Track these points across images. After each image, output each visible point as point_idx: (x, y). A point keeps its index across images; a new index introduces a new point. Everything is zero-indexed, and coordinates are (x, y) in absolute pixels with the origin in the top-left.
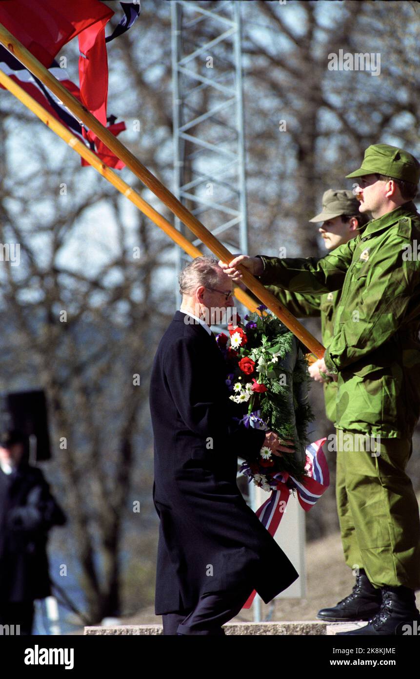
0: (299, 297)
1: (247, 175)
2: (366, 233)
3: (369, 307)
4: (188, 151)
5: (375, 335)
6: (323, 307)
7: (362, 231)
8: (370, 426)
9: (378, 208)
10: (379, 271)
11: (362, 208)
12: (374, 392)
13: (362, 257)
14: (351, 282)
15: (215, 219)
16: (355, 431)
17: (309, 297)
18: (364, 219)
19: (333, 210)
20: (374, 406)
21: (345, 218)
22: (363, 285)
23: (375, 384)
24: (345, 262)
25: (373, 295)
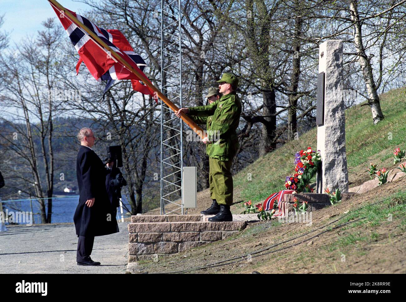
0: (200, 118)
1: (182, 83)
3: (222, 122)
4: (165, 76)
5: (223, 130)
6: (208, 121)
8: (220, 157)
9: (225, 92)
10: (225, 111)
11: (220, 92)
12: (222, 147)
13: (220, 106)
14: (216, 113)
15: (172, 97)
16: (216, 158)
17: (202, 118)
18: (221, 95)
19: (211, 94)
20: (222, 151)
21: (215, 96)
22: (220, 115)
23: (222, 144)
25: (223, 118)
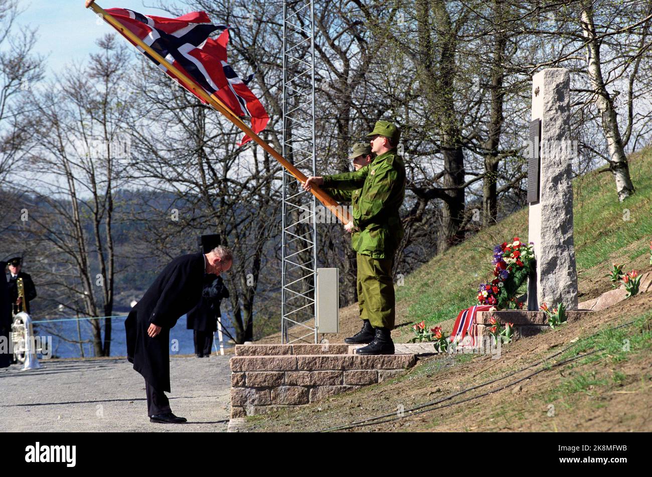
0: (341, 192)
2: (374, 162)
3: (371, 197)
5: (374, 210)
6: (353, 197)
7: (372, 161)
8: (372, 252)
9: (379, 151)
10: (377, 179)
11: (372, 150)
12: (374, 236)
13: (372, 173)
14: (367, 185)
15: (300, 158)
16: (365, 255)
18: (373, 156)
19: (358, 153)
20: (374, 243)
21: (364, 156)
22: (370, 187)
23: (375, 232)
24: (365, 174)
25: (374, 191)
